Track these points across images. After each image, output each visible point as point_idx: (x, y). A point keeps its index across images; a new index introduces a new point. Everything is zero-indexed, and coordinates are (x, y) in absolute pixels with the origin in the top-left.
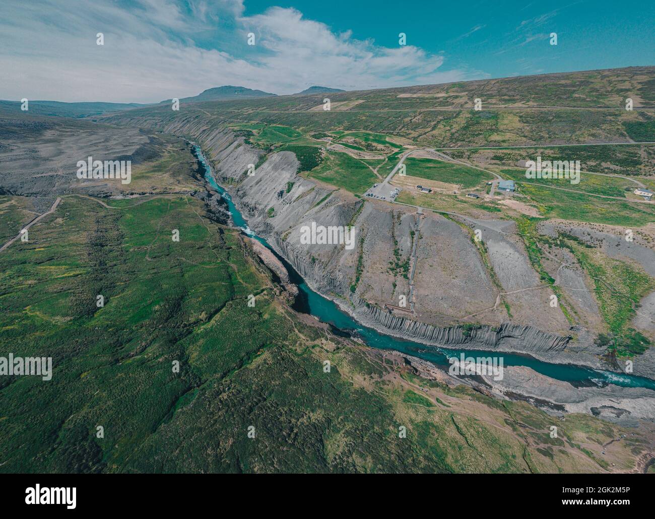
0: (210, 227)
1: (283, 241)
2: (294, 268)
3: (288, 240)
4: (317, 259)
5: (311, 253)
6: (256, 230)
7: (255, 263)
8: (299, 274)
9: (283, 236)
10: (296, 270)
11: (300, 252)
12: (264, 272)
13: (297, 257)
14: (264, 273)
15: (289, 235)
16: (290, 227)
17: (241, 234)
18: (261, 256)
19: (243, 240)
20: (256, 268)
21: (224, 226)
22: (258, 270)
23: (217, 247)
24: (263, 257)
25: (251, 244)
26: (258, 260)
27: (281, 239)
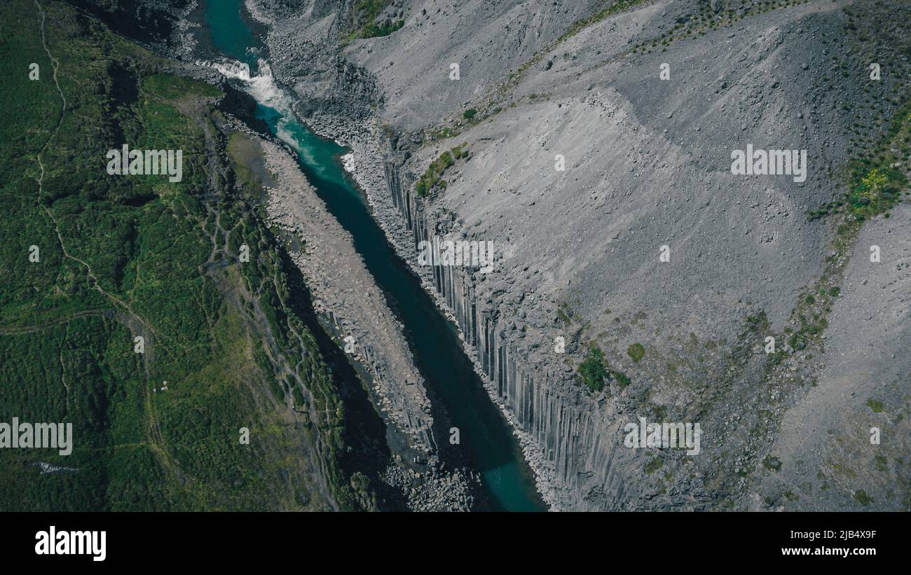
0: (65, 59)
1: (423, 192)
2: (468, 349)
3: (451, 196)
4: (624, 381)
5: (586, 325)
6: (299, 87)
7: (260, 314)
8: (494, 396)
9: (426, 157)
10: (478, 368)
11: (516, 292)
12: (298, 392)
13: (493, 316)
14: (301, 399)
15: (461, 166)
16: (470, 115)
17: (225, 107)
18: (301, 261)
19: (222, 146)
20: (262, 359)
21: (141, 54)
22: (271, 370)
23: (76, 192)
24: (310, 266)
25: (263, 180)
26: (282, 291)
27: (411, 176)
